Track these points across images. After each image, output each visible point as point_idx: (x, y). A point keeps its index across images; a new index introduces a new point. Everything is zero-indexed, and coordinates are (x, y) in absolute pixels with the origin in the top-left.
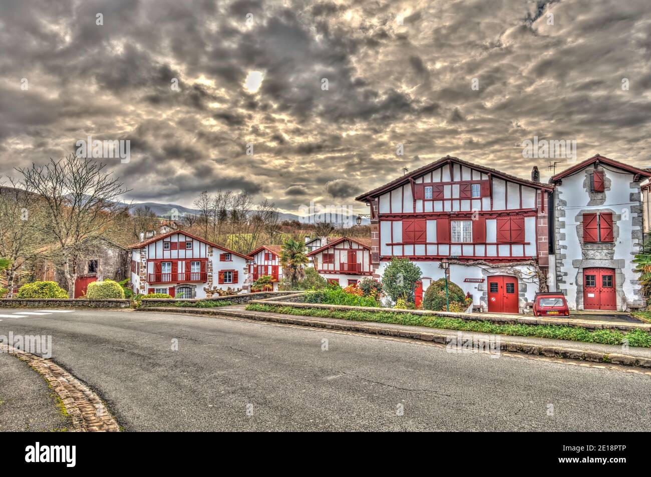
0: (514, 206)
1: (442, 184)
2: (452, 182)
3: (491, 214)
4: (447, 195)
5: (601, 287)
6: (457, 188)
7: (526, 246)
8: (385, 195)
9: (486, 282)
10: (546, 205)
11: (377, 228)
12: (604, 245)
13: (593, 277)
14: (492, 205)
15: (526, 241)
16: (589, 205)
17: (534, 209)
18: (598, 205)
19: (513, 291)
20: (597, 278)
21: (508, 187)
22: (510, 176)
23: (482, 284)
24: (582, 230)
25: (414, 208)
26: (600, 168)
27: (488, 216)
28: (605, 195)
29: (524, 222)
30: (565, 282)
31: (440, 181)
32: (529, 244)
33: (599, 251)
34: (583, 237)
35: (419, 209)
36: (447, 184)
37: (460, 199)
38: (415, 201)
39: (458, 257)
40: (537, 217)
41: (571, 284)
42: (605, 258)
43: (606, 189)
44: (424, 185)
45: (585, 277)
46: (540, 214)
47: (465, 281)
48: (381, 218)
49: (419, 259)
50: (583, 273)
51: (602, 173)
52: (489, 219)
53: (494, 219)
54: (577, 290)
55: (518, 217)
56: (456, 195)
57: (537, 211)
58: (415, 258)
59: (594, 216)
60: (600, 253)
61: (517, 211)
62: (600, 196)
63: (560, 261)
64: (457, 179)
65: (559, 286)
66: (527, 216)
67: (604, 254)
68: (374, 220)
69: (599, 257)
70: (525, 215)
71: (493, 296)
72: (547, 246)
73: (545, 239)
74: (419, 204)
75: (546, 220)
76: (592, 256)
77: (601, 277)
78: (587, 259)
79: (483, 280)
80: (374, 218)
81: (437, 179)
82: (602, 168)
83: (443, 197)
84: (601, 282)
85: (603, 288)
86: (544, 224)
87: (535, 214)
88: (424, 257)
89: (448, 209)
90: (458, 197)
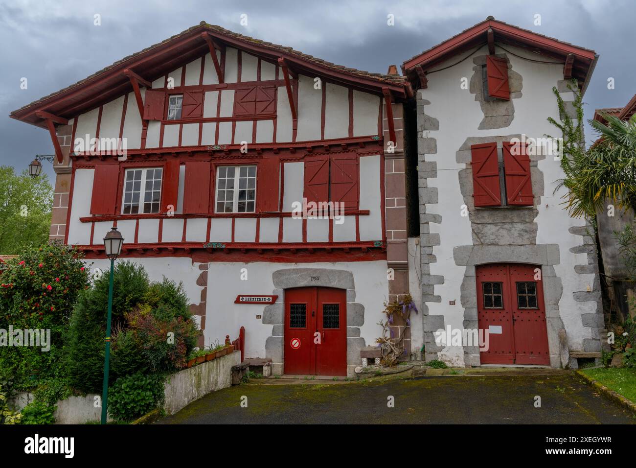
0: (336, 131)
1: (202, 89)
2: (222, 85)
3: (294, 151)
4: (209, 111)
5: (515, 310)
6: (229, 97)
7: (361, 218)
8: (89, 114)
9: (280, 302)
10: (400, 129)
11: (66, 184)
12: (515, 213)
13: (498, 286)
14: (295, 129)
15: (362, 208)
16: (482, 126)
17: (377, 138)
18: (499, 127)
19: (338, 323)
20: (505, 288)
21: (327, 93)
22: (321, 61)
23: (272, 306)
24: (471, 180)
25: (144, 139)
26: (499, 52)
27: (287, 155)
28: (513, 107)
29: (358, 165)
30: (438, 299)
31: (198, 84)
32: (367, 213)
33: (506, 226)
34: (473, 196)
35: (152, 143)
36: (212, 88)
37: (234, 119)
38: (146, 123)
39: (224, 247)
40: (384, 156)
41: (452, 303)
42: (520, 242)
43: (513, 95)
44: (167, 93)
45: (481, 286)
46: (390, 148)
47: (238, 301)
48: (78, 163)
49: (146, 251)
50: (477, 277)
51: (505, 62)
52: (291, 160)
53: (299, 160)
54: (464, 316)
55: (346, 156)
56: (227, 111)
57: (383, 141)
58: (135, 250)
59: (492, 149)
60: (509, 230)
61: (343, 143)
62: (502, 108)
63: (428, 250)
64: (231, 78)
65: (427, 308)
66: (364, 154)
67: (516, 234)
68: (61, 166)
69: (506, 240)
70: (360, 151)
71: (295, 336)
72: (404, 219)
73: (399, 203)
74: (154, 129)
75: (402, 162)
76: (493, 237)
77: (514, 286)
78: (482, 244)
79: (275, 298)
80: (60, 161)
81: (192, 80)
82: (503, 52)
83: (202, 115)
84: (515, 299)
85: (518, 313)
86: (397, 169)
87: (379, 148)
88: (155, 248)
89: (208, 141)
90: (230, 114)
